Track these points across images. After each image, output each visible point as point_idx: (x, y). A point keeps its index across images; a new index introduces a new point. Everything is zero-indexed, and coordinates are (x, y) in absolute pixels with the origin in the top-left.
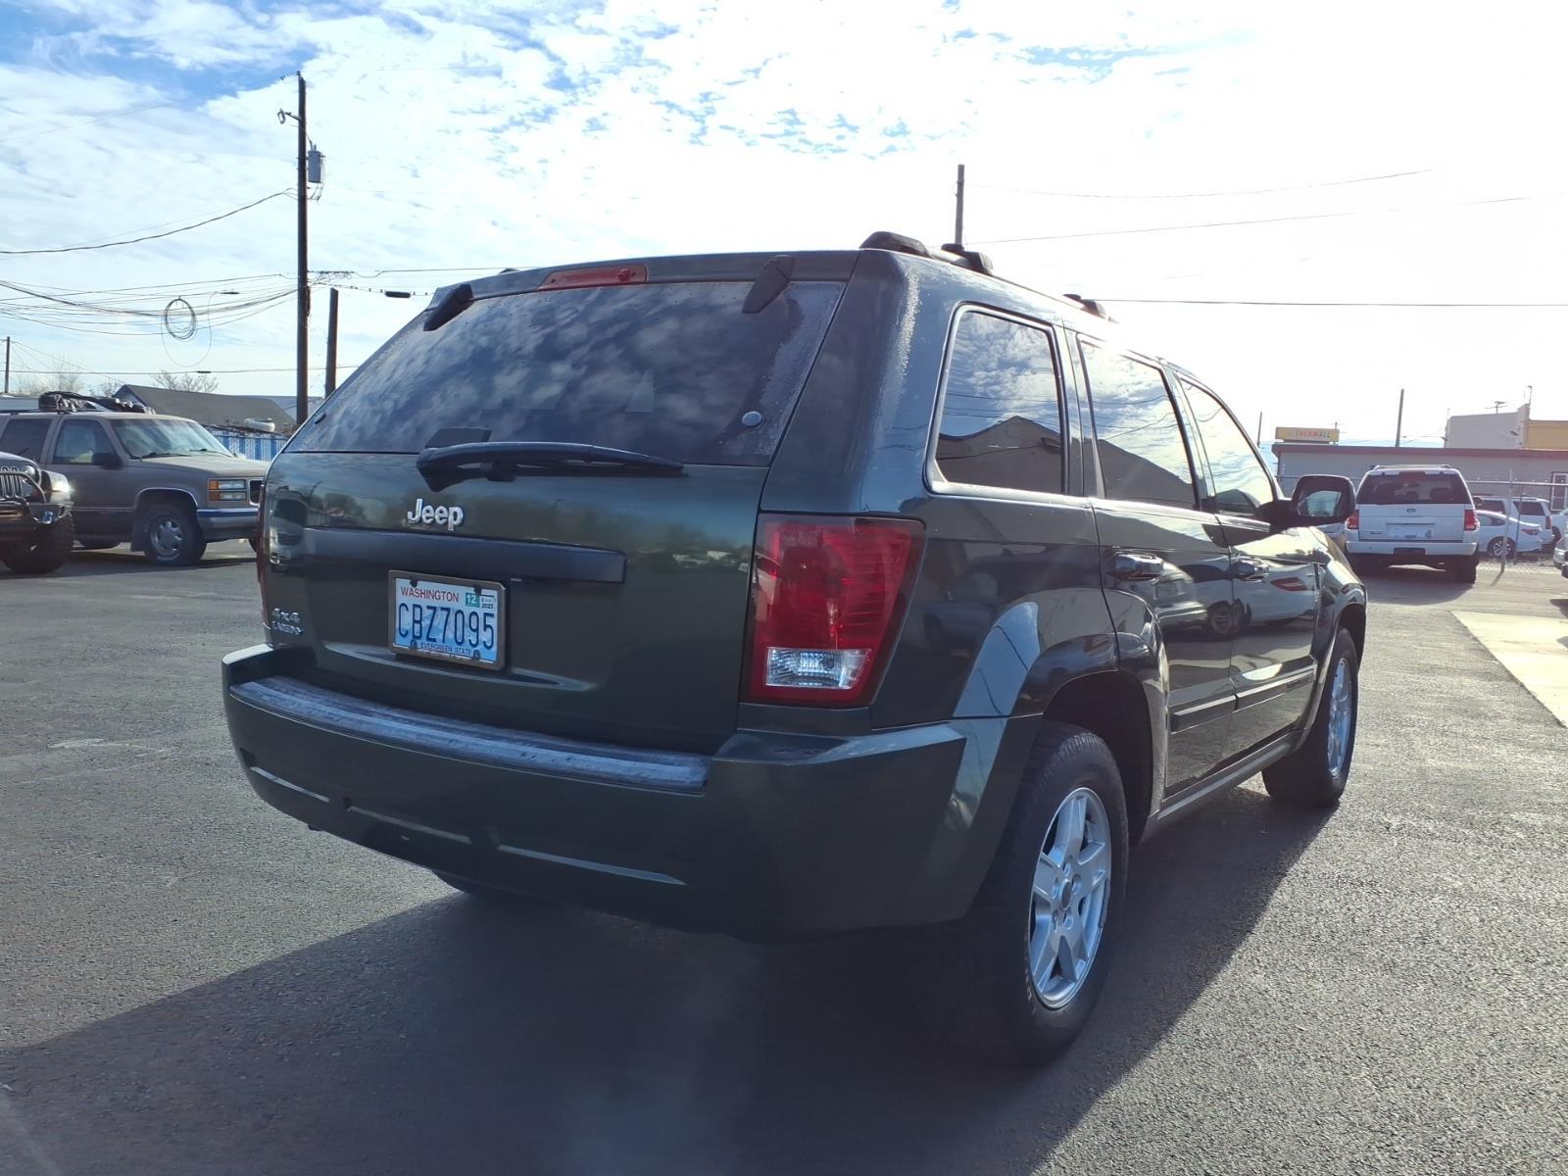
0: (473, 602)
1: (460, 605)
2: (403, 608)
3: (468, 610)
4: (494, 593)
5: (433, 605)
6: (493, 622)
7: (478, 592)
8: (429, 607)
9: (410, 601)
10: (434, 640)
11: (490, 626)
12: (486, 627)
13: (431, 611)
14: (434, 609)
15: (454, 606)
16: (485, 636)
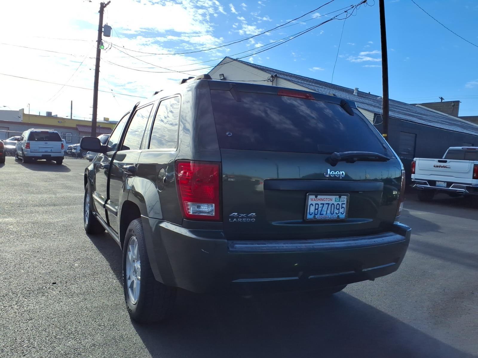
0: (338, 200)
1: (333, 202)
2: (311, 205)
3: (336, 203)
4: (346, 197)
5: (323, 203)
6: (344, 206)
7: (340, 197)
8: (321, 204)
9: (314, 203)
10: (323, 214)
11: (344, 207)
12: (342, 207)
13: (322, 205)
14: (323, 204)
15: (331, 202)
16: (342, 210)
